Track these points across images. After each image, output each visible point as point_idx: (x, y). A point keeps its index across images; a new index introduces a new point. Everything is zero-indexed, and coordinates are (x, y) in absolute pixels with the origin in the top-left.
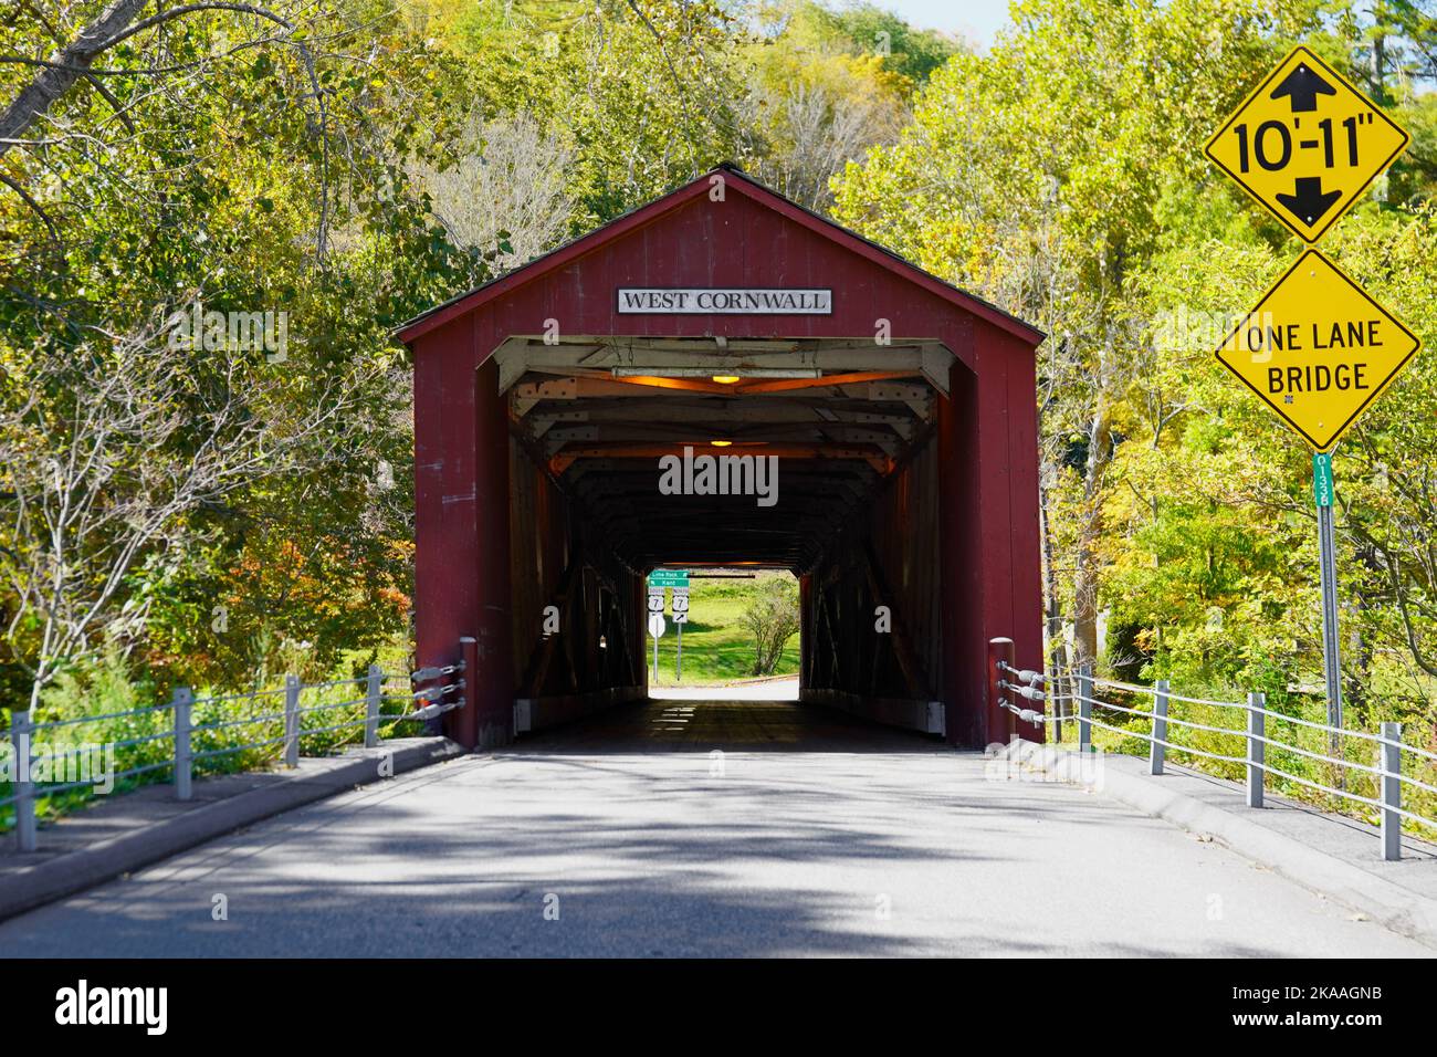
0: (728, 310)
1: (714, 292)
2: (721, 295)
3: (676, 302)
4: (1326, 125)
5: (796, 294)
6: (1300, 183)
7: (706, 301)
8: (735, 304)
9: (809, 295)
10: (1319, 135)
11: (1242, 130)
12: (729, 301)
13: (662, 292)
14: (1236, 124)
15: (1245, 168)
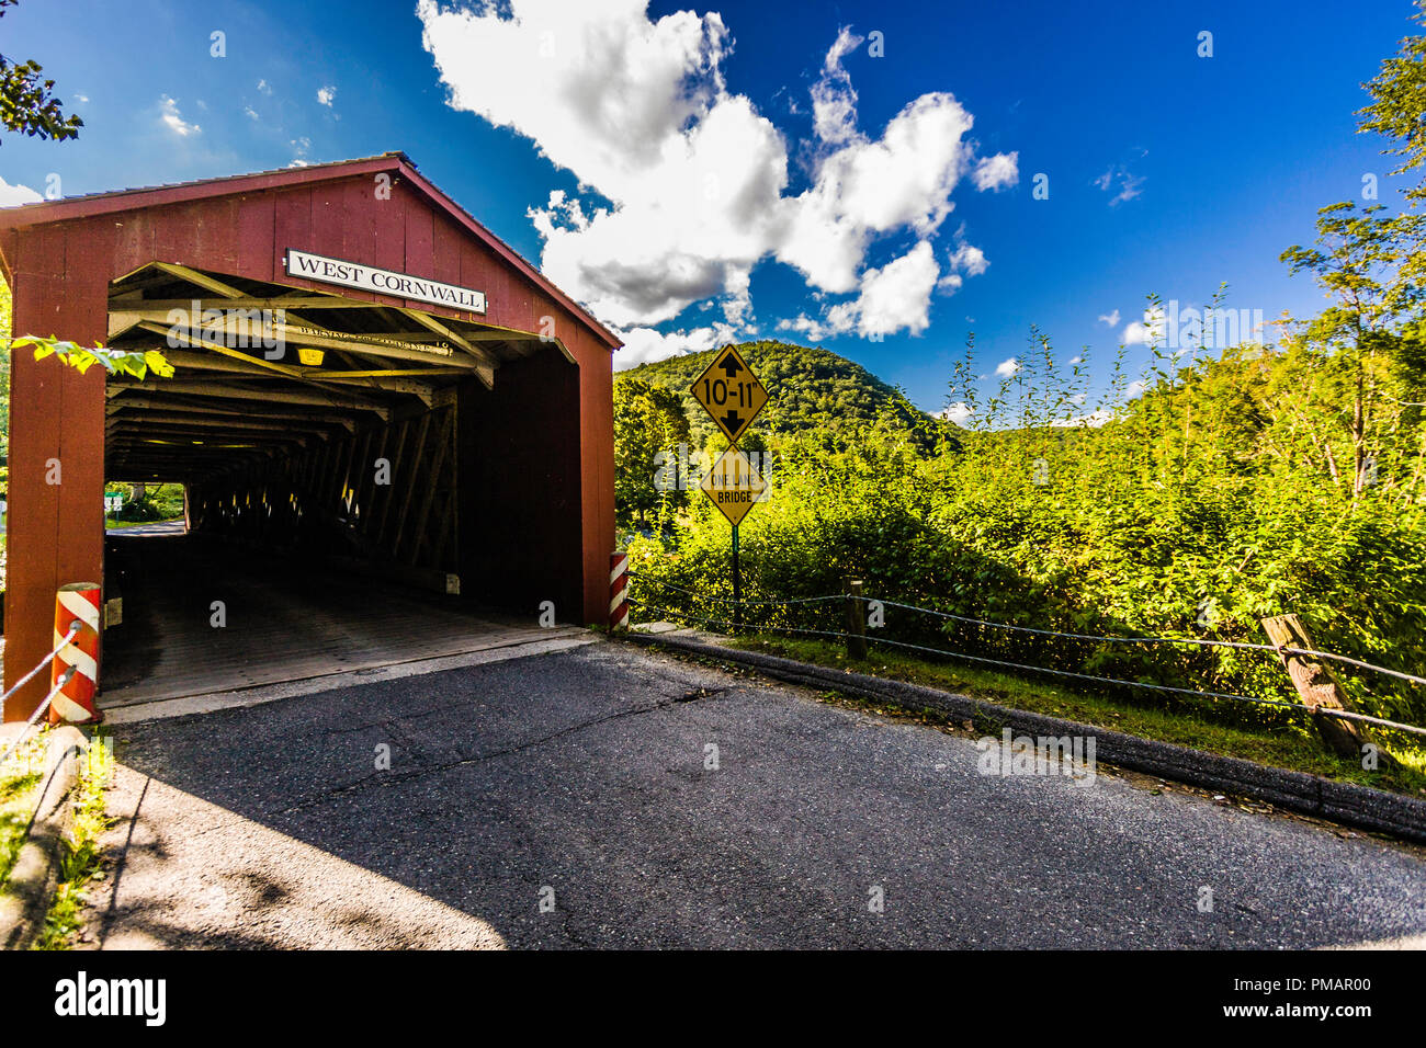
0: (398, 292)
1: (387, 274)
2: (395, 277)
3: (351, 274)
4: (741, 385)
5: (457, 291)
6: (730, 412)
7: (380, 280)
8: (406, 288)
9: (467, 293)
10: (738, 391)
11: (707, 381)
12: (400, 285)
13: (338, 263)
14: (705, 378)
15: (708, 402)
